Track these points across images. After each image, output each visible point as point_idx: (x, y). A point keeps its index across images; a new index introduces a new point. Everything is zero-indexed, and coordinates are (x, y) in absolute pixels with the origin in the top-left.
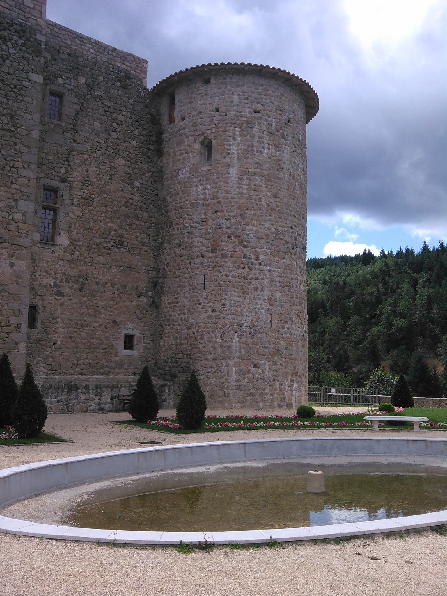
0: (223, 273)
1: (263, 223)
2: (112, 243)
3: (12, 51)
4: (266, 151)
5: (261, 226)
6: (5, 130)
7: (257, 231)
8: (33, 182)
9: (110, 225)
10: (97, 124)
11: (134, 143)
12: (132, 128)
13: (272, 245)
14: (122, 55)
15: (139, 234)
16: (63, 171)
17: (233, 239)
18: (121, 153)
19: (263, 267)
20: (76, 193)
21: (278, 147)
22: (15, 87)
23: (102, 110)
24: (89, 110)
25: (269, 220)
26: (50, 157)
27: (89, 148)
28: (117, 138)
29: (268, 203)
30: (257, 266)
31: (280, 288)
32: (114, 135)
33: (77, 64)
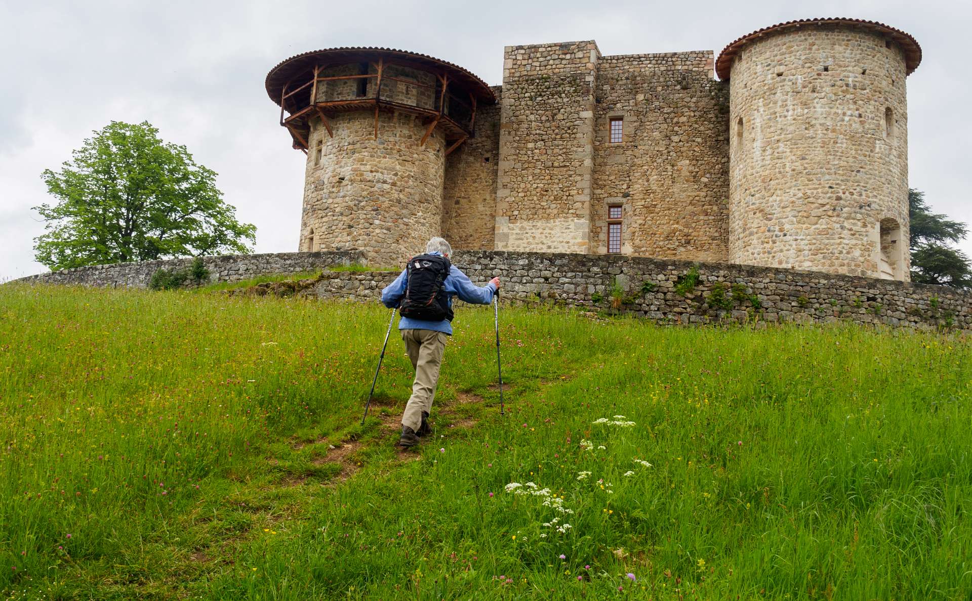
0: (750, 252)
1: (787, 191)
2: (677, 244)
3: (565, 100)
4: (790, 113)
5: (786, 195)
6: (562, 167)
7: (781, 201)
8: (587, 205)
9: (675, 226)
10: (656, 134)
11: (699, 140)
12: (697, 126)
13: (799, 212)
14: (683, 56)
15: (707, 229)
16: (625, 187)
17: (758, 215)
18: (684, 154)
19: (788, 238)
20: (638, 204)
21: (805, 104)
22: (569, 129)
23: (661, 119)
24: (648, 123)
25: (795, 186)
26: (612, 178)
27: (649, 159)
28: (680, 141)
29: (793, 167)
30: (782, 237)
31: (810, 257)
32: (676, 139)
33: (635, 84)
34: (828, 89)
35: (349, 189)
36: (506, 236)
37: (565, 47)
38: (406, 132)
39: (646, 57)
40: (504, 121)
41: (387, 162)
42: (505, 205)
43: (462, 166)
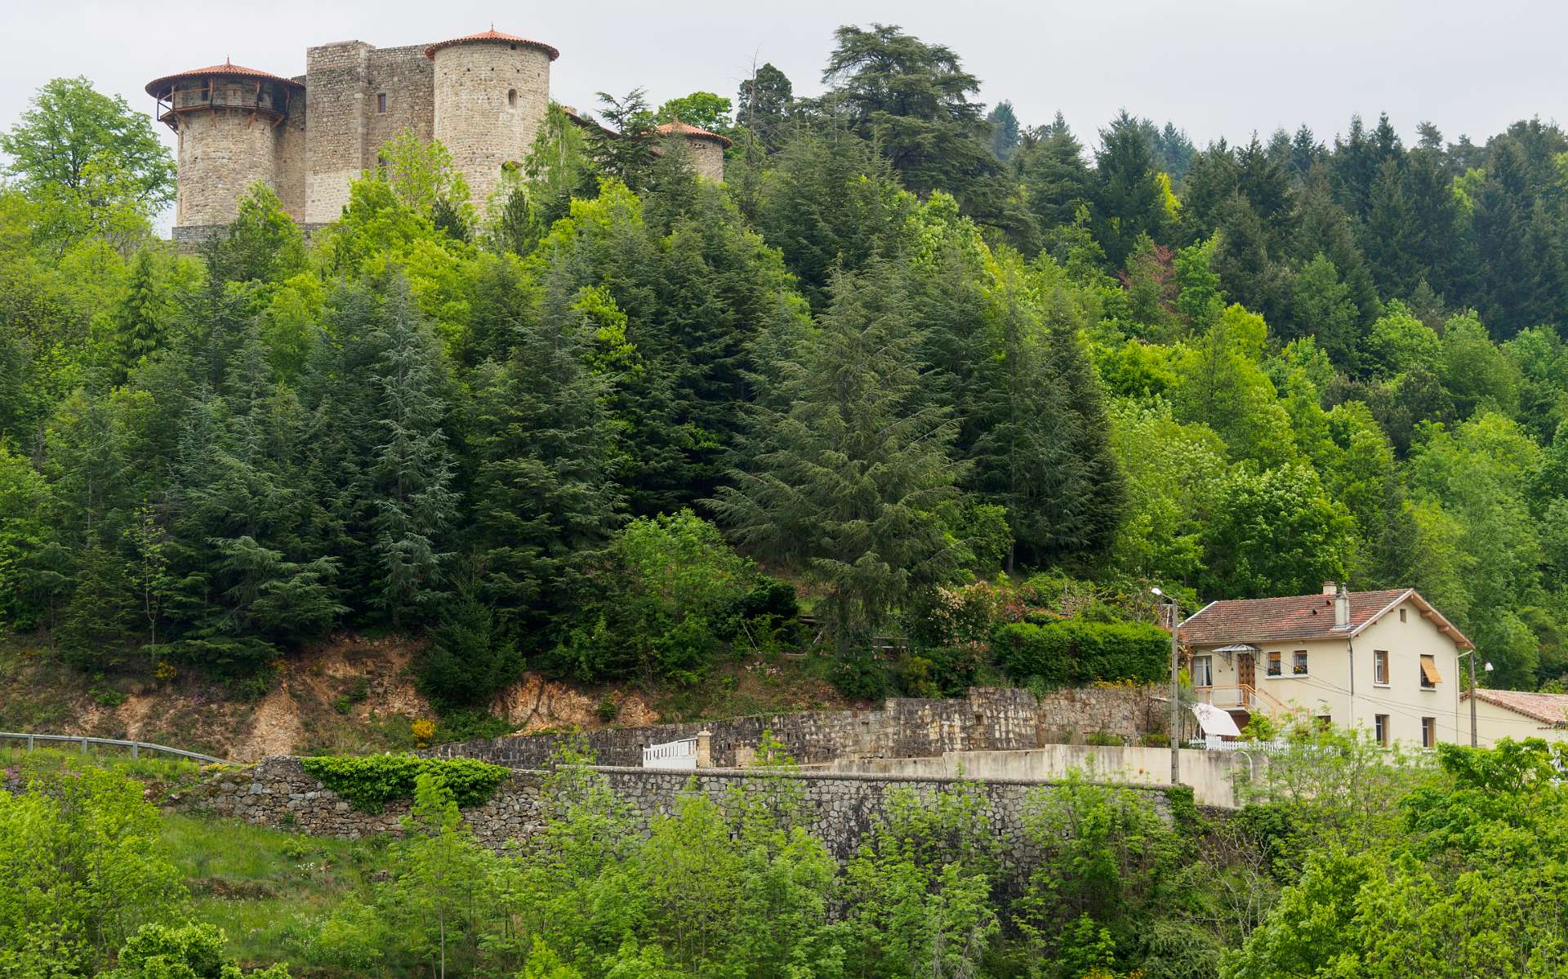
3: (345, 86)
6: (344, 133)
8: (361, 159)
12: (429, 98)
22: (348, 106)
23: (408, 94)
24: (400, 98)
26: (378, 138)
27: (401, 123)
32: (417, 108)
33: (392, 69)
34: (468, 83)
35: (200, 165)
36: (312, 184)
37: (344, 47)
38: (237, 122)
39: (399, 49)
40: (308, 103)
41: (224, 144)
42: (310, 164)
43: (286, 135)
